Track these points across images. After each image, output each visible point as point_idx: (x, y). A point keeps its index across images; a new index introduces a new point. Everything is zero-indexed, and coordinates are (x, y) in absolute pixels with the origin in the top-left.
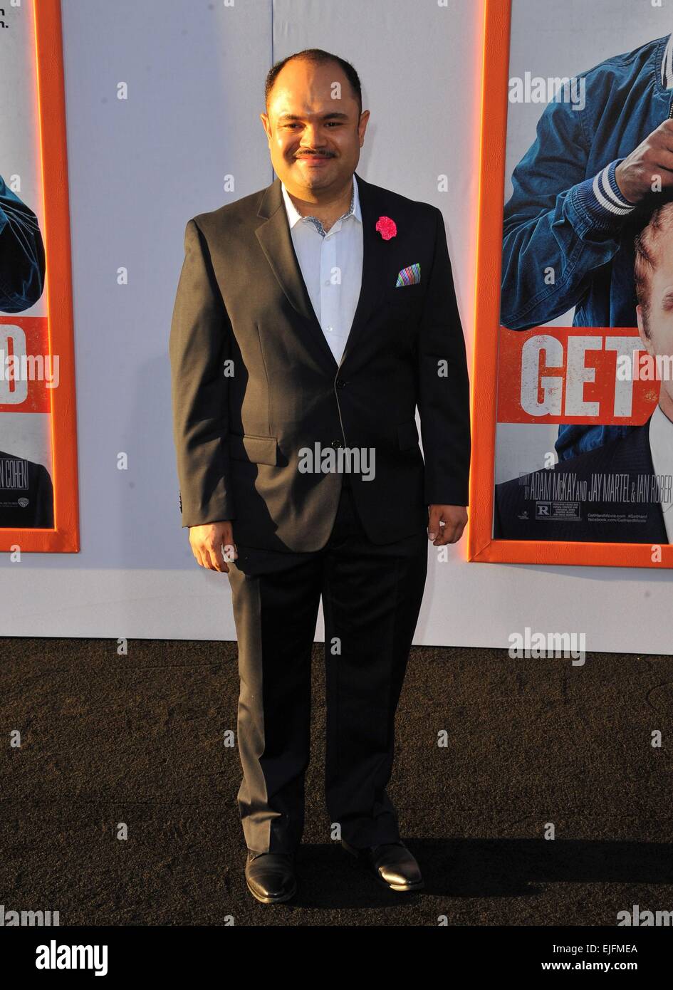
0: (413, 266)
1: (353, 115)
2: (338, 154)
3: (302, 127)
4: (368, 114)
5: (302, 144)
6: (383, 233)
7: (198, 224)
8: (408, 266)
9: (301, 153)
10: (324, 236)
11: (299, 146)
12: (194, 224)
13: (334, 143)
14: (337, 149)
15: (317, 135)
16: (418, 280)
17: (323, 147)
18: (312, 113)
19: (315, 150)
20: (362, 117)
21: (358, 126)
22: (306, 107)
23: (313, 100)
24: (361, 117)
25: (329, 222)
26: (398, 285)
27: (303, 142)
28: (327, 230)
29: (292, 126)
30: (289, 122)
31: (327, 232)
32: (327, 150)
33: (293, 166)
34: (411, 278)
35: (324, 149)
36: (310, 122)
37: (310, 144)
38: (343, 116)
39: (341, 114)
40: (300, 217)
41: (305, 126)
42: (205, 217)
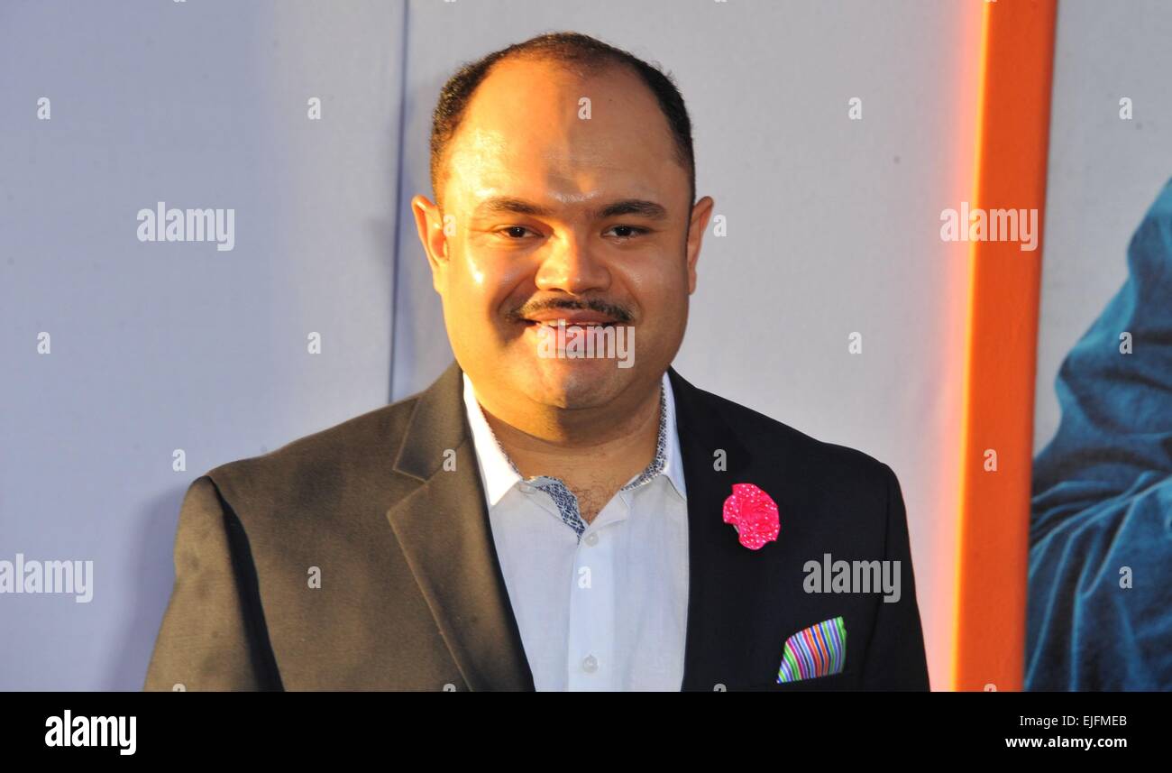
0: (826, 625)
1: (676, 208)
2: (635, 314)
3: (541, 235)
4: (710, 207)
5: (541, 281)
6: (741, 529)
7: (222, 490)
8: (810, 626)
9: (537, 307)
10: (581, 531)
11: (534, 289)
12: (210, 489)
13: (626, 283)
14: (634, 298)
15: (585, 257)
16: (836, 666)
17: (598, 289)
18: (574, 199)
19: (578, 298)
20: (696, 212)
21: (687, 240)
22: (555, 179)
23: (575, 165)
24: (695, 214)
25: (595, 495)
26: (783, 676)
27: (544, 277)
28: (591, 515)
29: (515, 232)
30: (509, 219)
31: (589, 521)
32: (610, 299)
33: (515, 346)
34: (822, 658)
35: (599, 297)
36: (566, 222)
37: (565, 279)
38: (654, 210)
39: (650, 204)
40: (515, 478)
41: (551, 232)
42: (244, 470)
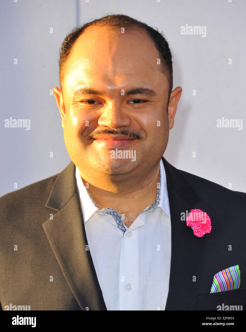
1: (162, 92)
2: (143, 135)
3: (101, 103)
4: (181, 91)
5: (100, 123)
6: (194, 228)
9: (99, 133)
10: (124, 231)
11: (97, 125)
13: (139, 123)
14: (142, 129)
16: (238, 285)
17: (125, 126)
19: (116, 130)
21: (168, 105)
22: (107, 79)
23: (115, 73)
24: (172, 95)
25: (130, 215)
27: (102, 121)
28: (129, 224)
29: (91, 102)
31: (128, 227)
32: (131, 130)
33: (90, 148)
35: (126, 129)
36: (111, 97)
37: (110, 122)
38: (150, 92)
39: (147, 90)
40: (96, 209)
41: (105, 102)
